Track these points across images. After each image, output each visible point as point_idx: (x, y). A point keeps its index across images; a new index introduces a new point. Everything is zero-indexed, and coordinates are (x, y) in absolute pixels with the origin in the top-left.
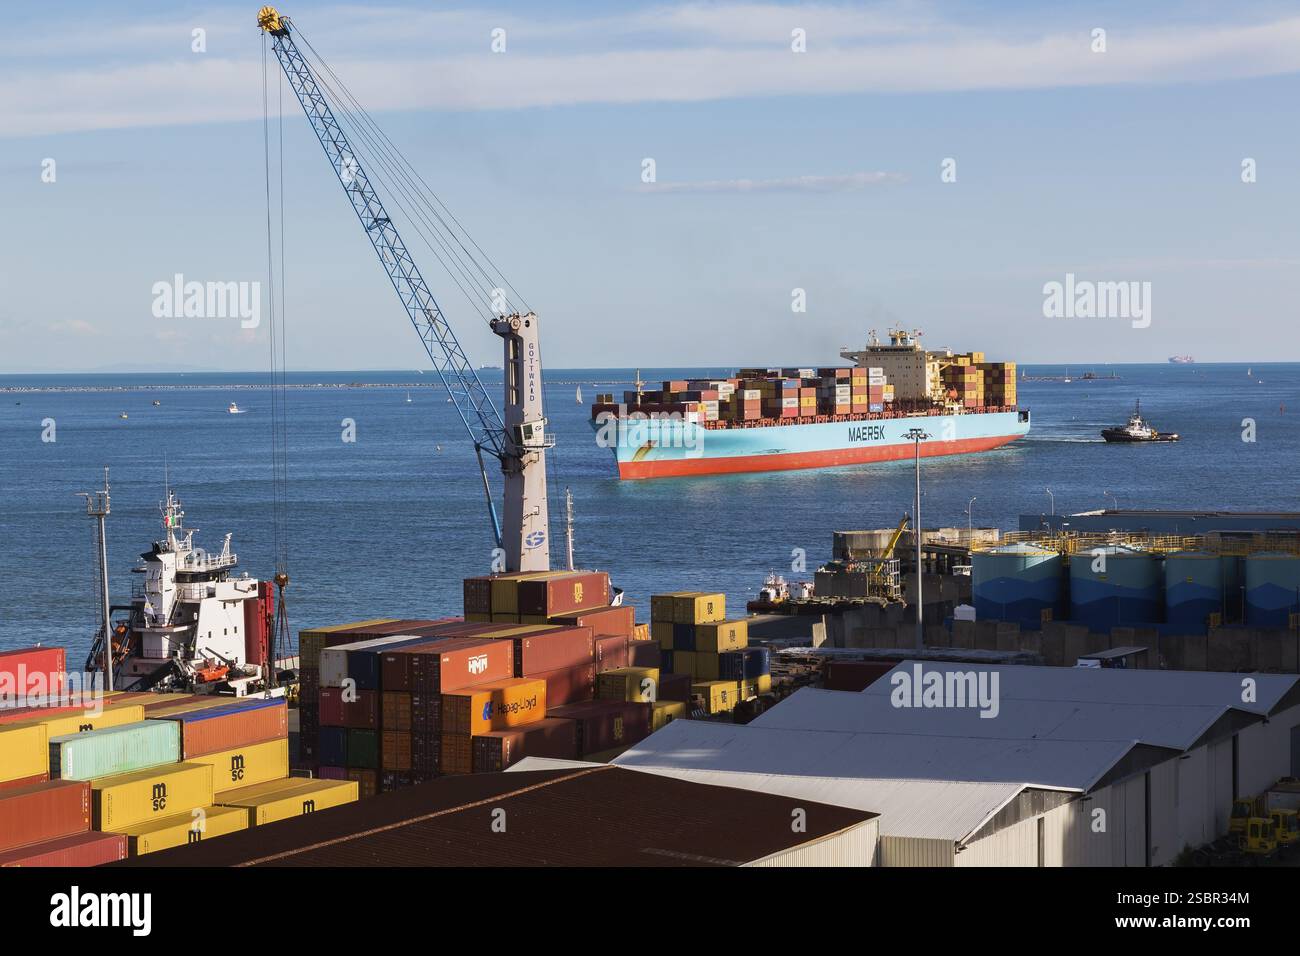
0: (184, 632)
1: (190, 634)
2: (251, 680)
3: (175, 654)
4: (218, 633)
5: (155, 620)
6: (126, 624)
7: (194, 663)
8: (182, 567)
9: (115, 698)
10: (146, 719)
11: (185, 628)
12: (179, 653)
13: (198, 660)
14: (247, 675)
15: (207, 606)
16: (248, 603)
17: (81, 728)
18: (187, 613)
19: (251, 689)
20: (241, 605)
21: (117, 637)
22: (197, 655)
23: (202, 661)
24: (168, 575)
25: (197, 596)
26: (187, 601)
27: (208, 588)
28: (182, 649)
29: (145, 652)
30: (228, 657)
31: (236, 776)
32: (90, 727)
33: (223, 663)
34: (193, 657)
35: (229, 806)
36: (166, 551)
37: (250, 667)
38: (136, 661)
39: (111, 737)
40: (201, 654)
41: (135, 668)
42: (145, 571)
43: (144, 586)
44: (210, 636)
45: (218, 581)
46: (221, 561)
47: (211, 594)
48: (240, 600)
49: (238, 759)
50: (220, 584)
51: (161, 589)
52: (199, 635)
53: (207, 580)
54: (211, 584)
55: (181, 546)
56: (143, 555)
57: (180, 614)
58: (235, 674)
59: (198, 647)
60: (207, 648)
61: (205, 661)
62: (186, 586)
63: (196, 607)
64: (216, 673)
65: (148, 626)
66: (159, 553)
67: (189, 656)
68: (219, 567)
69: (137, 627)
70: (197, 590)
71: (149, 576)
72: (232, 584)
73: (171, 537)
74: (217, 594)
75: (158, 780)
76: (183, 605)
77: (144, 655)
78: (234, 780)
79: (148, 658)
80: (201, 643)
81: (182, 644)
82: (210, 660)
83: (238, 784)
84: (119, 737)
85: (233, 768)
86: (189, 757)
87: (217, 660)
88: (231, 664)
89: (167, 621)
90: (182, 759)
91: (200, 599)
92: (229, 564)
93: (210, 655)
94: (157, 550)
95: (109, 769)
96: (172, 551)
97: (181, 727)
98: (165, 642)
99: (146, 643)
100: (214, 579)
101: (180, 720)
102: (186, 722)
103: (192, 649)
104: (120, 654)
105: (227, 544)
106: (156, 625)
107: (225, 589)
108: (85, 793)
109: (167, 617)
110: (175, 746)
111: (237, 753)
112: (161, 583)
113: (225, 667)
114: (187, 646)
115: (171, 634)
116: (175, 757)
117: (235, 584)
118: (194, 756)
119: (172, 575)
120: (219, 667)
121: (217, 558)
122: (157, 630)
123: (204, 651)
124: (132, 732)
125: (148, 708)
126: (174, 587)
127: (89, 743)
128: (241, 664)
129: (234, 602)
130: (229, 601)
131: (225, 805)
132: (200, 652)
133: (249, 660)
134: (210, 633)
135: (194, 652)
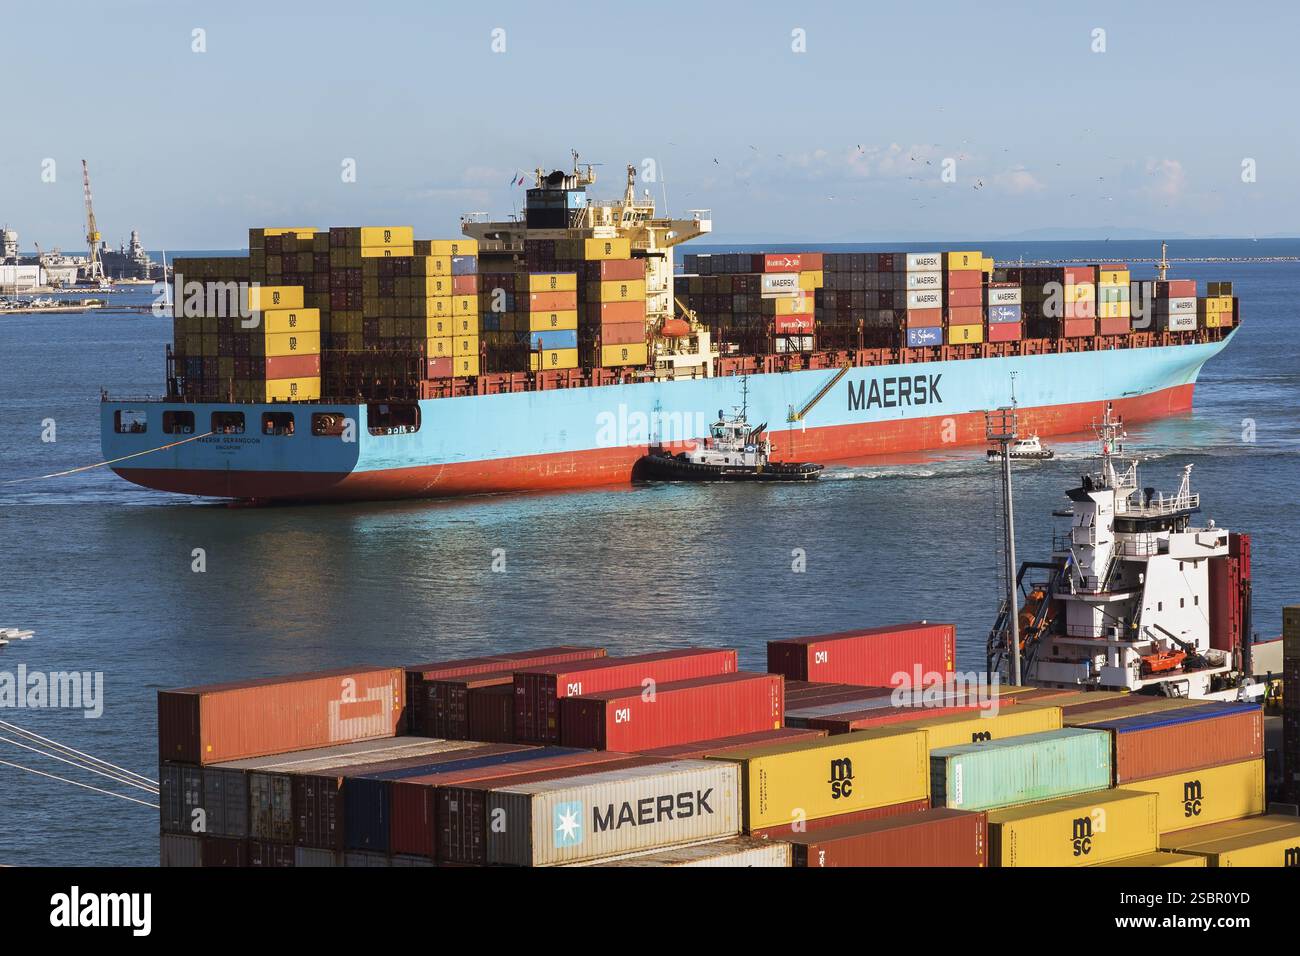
0: (1123, 602)
1: (1133, 605)
2: (1217, 671)
3: (1111, 632)
4: (1172, 605)
5: (1084, 583)
6: (1044, 589)
7: (1137, 645)
8: (1122, 510)
9: (1022, 696)
10: (1065, 726)
11: (1126, 596)
12: (1117, 631)
13: (1144, 642)
14: (1211, 664)
15: (1156, 564)
16: (1215, 564)
17: (975, 737)
18: (1128, 575)
19: (1216, 685)
20: (1204, 566)
21: (1031, 606)
22: (1142, 635)
23: (1148, 644)
24: (1103, 523)
25: (1143, 552)
26: (1129, 558)
27: (1159, 541)
28: (1120, 625)
29: (1069, 628)
30: (1185, 639)
31: (1191, 811)
32: (988, 735)
33: (1178, 647)
34: (1136, 637)
35: (1179, 852)
36: (1101, 487)
37: (1215, 654)
38: (1057, 640)
39: (1015, 751)
40: (1148, 633)
41: (1056, 650)
42: (1071, 515)
43: (1070, 535)
44: (1160, 609)
45: (1172, 532)
46: (1178, 503)
47: (1163, 550)
48: (1203, 559)
49: (1193, 787)
50: (1175, 535)
51: (1094, 538)
52: (1144, 607)
53: (1158, 529)
54: (1164, 535)
55: (1122, 480)
56: (1068, 493)
57: (1119, 577)
58: (1193, 663)
59: (1143, 623)
60: (1156, 626)
61: (1153, 644)
62: (1129, 537)
63: (1142, 567)
64: (1169, 661)
65: (1073, 592)
66: (1091, 489)
67: (1131, 636)
68: (1174, 510)
69: (1060, 593)
70: (1143, 543)
71: (1076, 522)
72: (1193, 535)
73: (1108, 467)
74: (1171, 549)
75: (1080, 813)
76: (1123, 564)
77: (1069, 633)
78: (1188, 815)
79: (1074, 637)
80: (1148, 618)
81: (1121, 619)
82: (1159, 642)
83: (1194, 821)
84: (1028, 751)
85: (1186, 799)
86: (1124, 782)
87: (1170, 642)
88: (1189, 648)
89: (1100, 585)
90: (1114, 784)
91: (1148, 556)
92: (1188, 507)
93: (1160, 636)
94: (1089, 485)
95: (1012, 796)
96: (1110, 488)
97: (1114, 738)
98: (1098, 616)
99: (1071, 618)
100: (1167, 529)
101: (1112, 729)
102: (1121, 732)
103: (1135, 626)
104: (1035, 630)
105: (1186, 479)
106: (1085, 591)
107: (1182, 543)
108: (980, 827)
109: (1102, 579)
110: (1104, 767)
111: (1191, 777)
112: (1094, 532)
113: (1180, 652)
114: (1128, 622)
115: (1107, 604)
116: (1106, 781)
117: (1197, 537)
118: (1131, 780)
119: (1110, 521)
120: (1173, 653)
121: (1172, 499)
122: (1087, 598)
123: (1151, 629)
124: (1046, 745)
125: (1067, 711)
126: (1111, 537)
127: (986, 759)
128: (1203, 649)
129: (1195, 560)
130: (1188, 560)
131: (1174, 851)
132: (1145, 629)
133: (1214, 644)
134: (1160, 604)
135: (1137, 630)
